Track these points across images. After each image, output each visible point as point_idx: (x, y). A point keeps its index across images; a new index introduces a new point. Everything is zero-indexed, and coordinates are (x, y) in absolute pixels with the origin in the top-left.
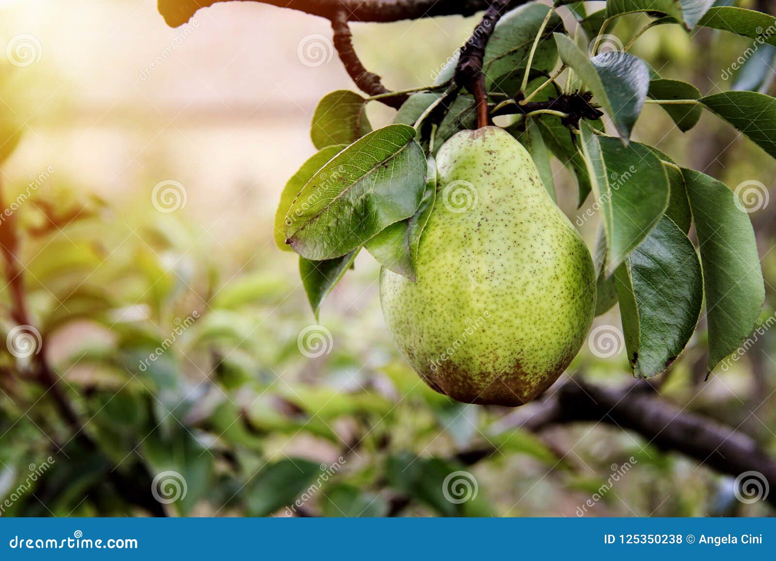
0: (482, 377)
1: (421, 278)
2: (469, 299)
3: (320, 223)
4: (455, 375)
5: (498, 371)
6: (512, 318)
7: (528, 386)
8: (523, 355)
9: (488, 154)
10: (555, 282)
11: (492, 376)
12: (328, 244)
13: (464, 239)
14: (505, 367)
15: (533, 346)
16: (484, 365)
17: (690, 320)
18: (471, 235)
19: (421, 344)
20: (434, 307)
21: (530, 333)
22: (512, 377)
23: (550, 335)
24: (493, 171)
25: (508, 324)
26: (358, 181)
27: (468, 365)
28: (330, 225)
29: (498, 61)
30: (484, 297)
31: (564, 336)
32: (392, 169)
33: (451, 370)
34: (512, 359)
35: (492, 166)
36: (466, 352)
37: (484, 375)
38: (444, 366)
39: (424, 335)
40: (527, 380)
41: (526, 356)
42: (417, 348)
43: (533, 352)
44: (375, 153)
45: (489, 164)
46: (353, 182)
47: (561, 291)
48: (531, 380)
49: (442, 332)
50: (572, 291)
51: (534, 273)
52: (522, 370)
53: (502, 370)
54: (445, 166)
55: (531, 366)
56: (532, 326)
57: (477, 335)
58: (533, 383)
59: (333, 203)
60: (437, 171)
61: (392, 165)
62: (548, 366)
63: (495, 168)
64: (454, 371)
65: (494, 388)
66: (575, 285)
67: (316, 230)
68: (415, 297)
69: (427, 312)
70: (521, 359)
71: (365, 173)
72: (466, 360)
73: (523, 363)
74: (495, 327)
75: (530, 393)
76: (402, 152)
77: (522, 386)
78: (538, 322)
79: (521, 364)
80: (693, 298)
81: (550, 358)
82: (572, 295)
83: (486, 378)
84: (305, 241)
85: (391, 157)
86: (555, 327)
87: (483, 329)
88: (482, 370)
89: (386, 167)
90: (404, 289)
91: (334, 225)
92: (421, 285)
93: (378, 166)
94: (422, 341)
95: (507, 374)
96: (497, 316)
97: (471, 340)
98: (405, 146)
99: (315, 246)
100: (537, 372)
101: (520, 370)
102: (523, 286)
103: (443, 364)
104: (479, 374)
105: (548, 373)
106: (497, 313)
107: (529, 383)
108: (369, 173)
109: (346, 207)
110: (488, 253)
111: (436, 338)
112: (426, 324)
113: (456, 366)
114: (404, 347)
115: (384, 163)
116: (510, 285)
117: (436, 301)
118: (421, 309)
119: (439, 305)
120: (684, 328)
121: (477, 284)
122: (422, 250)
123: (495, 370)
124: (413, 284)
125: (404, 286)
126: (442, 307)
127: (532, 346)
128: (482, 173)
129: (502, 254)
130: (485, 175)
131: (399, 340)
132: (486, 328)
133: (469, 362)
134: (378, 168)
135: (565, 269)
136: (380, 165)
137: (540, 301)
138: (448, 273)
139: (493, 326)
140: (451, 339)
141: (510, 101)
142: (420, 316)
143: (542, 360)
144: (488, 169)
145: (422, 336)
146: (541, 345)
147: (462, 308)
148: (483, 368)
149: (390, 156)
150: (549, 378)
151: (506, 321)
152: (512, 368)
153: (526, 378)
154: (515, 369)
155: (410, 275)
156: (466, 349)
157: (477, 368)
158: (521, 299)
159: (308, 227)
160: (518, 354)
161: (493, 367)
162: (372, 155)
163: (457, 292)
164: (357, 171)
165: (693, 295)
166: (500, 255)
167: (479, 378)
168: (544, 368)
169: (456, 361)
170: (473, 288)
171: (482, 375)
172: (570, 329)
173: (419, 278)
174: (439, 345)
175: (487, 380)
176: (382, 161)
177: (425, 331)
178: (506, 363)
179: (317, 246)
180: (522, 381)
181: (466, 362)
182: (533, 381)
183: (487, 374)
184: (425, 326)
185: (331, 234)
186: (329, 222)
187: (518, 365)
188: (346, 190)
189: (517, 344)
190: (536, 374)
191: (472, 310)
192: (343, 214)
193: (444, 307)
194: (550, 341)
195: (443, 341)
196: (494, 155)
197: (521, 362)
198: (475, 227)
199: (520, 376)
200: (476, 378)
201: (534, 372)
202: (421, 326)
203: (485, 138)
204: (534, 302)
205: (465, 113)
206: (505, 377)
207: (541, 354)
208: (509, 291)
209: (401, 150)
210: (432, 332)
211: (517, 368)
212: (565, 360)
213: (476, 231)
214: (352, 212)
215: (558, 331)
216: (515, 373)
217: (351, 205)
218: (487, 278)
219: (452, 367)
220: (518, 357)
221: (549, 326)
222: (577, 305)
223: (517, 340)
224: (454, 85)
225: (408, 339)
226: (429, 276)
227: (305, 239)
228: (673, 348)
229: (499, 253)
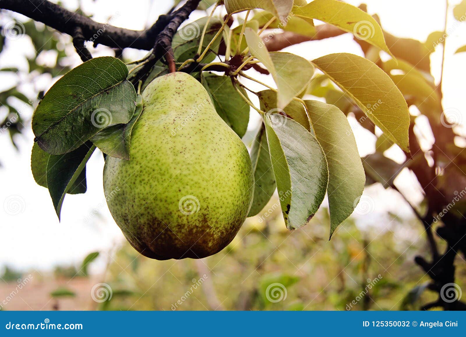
0: (179, 229)
1: (133, 158)
2: (168, 168)
3: (60, 129)
4: (159, 229)
5: (190, 223)
6: (200, 181)
7: (212, 238)
8: (208, 211)
9: (178, 82)
10: (229, 159)
11: (186, 227)
12: (66, 144)
13: (163, 129)
14: (196, 220)
15: (216, 204)
16: (181, 217)
17: (321, 190)
18: (168, 126)
19: (133, 208)
20: (143, 177)
21: (213, 193)
22: (200, 230)
23: (227, 196)
24: (182, 92)
25: (197, 185)
26: (88, 100)
27: (168, 219)
28: (67, 130)
29: (181, 47)
30: (180, 165)
31: (237, 199)
32: (112, 96)
33: (156, 225)
34: (201, 214)
35: (182, 89)
36: (167, 208)
37: (180, 226)
38: (151, 223)
39: (136, 200)
40: (211, 233)
41: (211, 212)
42: (130, 213)
43: (215, 208)
44: (100, 81)
45: (179, 88)
46: (84, 100)
47: (234, 166)
48: (214, 233)
49: (149, 196)
50: (241, 168)
51: (215, 151)
52: (208, 224)
53: (193, 223)
54: (149, 95)
55: (214, 220)
56: (215, 189)
57: (175, 194)
58: (215, 236)
59: (69, 114)
60: (143, 99)
61: (112, 93)
62: (225, 223)
63: (183, 90)
64: (159, 225)
65: (188, 238)
66: (243, 165)
67: (57, 134)
68: (129, 173)
69: (137, 182)
70: (207, 214)
71: (93, 95)
72: (167, 215)
73: (208, 218)
74: (188, 187)
75: (213, 244)
76: (118, 85)
77: (208, 237)
78: (219, 186)
79: (207, 218)
80: (322, 176)
81: (227, 216)
82: (241, 170)
83: (182, 229)
84: (49, 142)
85: (112, 87)
86: (231, 191)
87: (179, 189)
88: (179, 222)
89: (108, 93)
90: (121, 169)
91: (70, 130)
92: (133, 163)
93: (102, 91)
94: (134, 205)
95: (197, 227)
96: (189, 179)
97: (171, 198)
98: (121, 82)
99: (56, 146)
100: (218, 226)
101: (206, 224)
102: (207, 158)
103: (150, 221)
104: (176, 226)
105: (225, 229)
106: (189, 177)
107: (213, 235)
108: (95, 95)
109: (79, 117)
110: (181, 136)
111: (144, 201)
112: (137, 191)
113: (159, 221)
114: (120, 215)
115: (106, 90)
116: (198, 157)
117: (144, 173)
118: (133, 181)
119: (146, 175)
120: (317, 195)
121: (174, 157)
122: (134, 140)
123: (188, 222)
124: (127, 164)
125: (120, 167)
126: (148, 177)
127: (214, 204)
128: (175, 93)
129: (191, 137)
130: (177, 95)
131: (117, 211)
132: (181, 188)
133: (169, 217)
134: (102, 93)
135: (235, 152)
136: (103, 91)
137: (220, 170)
138: (153, 151)
139: (186, 186)
140: (155, 199)
141: (191, 60)
142: (132, 186)
143: (222, 217)
144: (178, 91)
145: (134, 202)
146: (221, 204)
147: (164, 175)
148: (180, 221)
149: (110, 86)
150: (226, 234)
151: (196, 183)
152: (200, 222)
153: (210, 231)
154: (202, 223)
155: (125, 157)
156: (167, 206)
157: (175, 220)
158: (207, 167)
159: (51, 131)
160: (205, 210)
161: (187, 219)
162: (98, 83)
163: (160, 164)
164: (87, 93)
165: (322, 174)
166: (190, 137)
167: (177, 230)
168: (223, 223)
169: (160, 217)
170: (171, 160)
171: (179, 227)
172: (240, 195)
173: (131, 159)
174: (146, 205)
175: (183, 231)
176: (105, 89)
177: (137, 196)
178: (196, 218)
179: (57, 145)
180: (207, 233)
181: (167, 217)
182: (215, 234)
183: (182, 226)
184: (136, 192)
185: (68, 137)
186: (66, 128)
187: (205, 219)
188: (79, 105)
189: (204, 201)
190: (217, 228)
191: (171, 175)
192: (77, 122)
193: (150, 176)
194: (227, 201)
195: (149, 202)
196: (182, 83)
197: (207, 217)
198: (172, 121)
199: (206, 229)
200: (174, 229)
201: (216, 226)
202: (133, 193)
203: (175, 75)
204: (215, 171)
205: (161, 74)
206: (195, 229)
207: (221, 211)
208: (197, 161)
209: (118, 84)
210: (141, 196)
211: (204, 222)
212: (237, 222)
213: (172, 124)
214: (83, 120)
215: (232, 194)
216: (203, 226)
217: (82, 115)
218: (181, 152)
219: (156, 223)
220: (205, 212)
221: (226, 189)
222: (244, 179)
223: (204, 198)
224: (153, 56)
225: (124, 207)
226: (139, 156)
227: (49, 140)
228: (311, 209)
229: (189, 136)
